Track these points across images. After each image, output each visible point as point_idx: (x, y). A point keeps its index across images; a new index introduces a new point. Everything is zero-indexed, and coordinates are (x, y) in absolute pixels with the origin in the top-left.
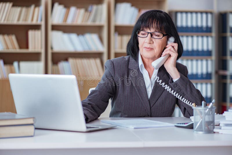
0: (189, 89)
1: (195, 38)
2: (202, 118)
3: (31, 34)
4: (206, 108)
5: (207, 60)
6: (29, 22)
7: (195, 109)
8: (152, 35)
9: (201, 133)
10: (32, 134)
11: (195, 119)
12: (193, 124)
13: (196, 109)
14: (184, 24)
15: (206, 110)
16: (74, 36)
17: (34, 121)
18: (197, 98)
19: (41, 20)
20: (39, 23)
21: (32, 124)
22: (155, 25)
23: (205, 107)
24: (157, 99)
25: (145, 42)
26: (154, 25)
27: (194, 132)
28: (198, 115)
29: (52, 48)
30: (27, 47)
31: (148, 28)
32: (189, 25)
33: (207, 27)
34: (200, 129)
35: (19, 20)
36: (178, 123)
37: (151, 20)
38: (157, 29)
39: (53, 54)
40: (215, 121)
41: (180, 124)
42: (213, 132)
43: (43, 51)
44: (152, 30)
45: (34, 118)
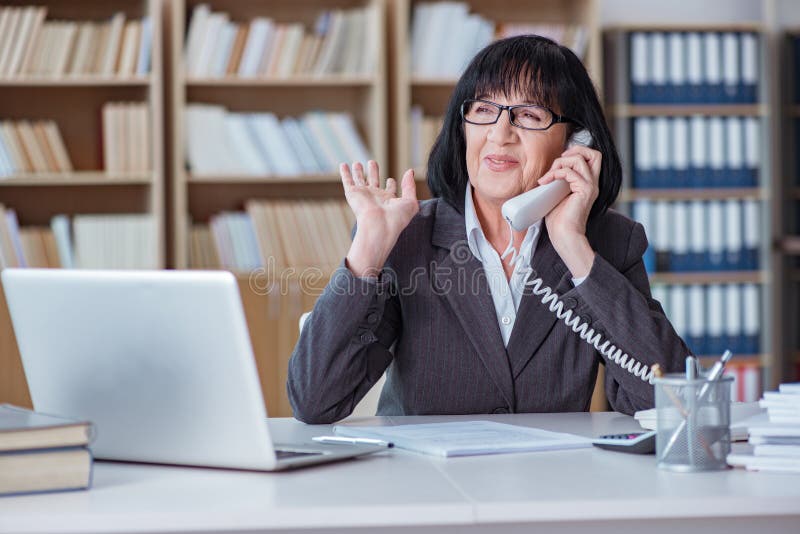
0: (621, 318)
1: (698, 125)
2: (686, 417)
3: (113, 116)
4: (698, 382)
5: (741, 203)
6: (105, 76)
7: (662, 385)
8: (513, 117)
9: (681, 468)
10: (85, 482)
11: (660, 420)
12: (652, 440)
13: (665, 386)
14: (659, 76)
15: (698, 387)
16: (265, 124)
17: (89, 433)
18: (652, 347)
19: (149, 68)
20: (140, 77)
21: (83, 447)
22: (528, 82)
23: (696, 375)
24: (533, 350)
25: (489, 137)
26: (524, 81)
27: (657, 465)
28: (670, 404)
29: (188, 168)
30: (100, 166)
31: (502, 91)
32: (677, 76)
33: (741, 85)
34: (679, 456)
35: (68, 68)
36: (605, 434)
37: (513, 63)
38: (534, 96)
39: (194, 189)
40: (733, 426)
41: (613, 437)
42: (723, 466)
43: (156, 179)
44: (516, 100)
45: (88, 424)
